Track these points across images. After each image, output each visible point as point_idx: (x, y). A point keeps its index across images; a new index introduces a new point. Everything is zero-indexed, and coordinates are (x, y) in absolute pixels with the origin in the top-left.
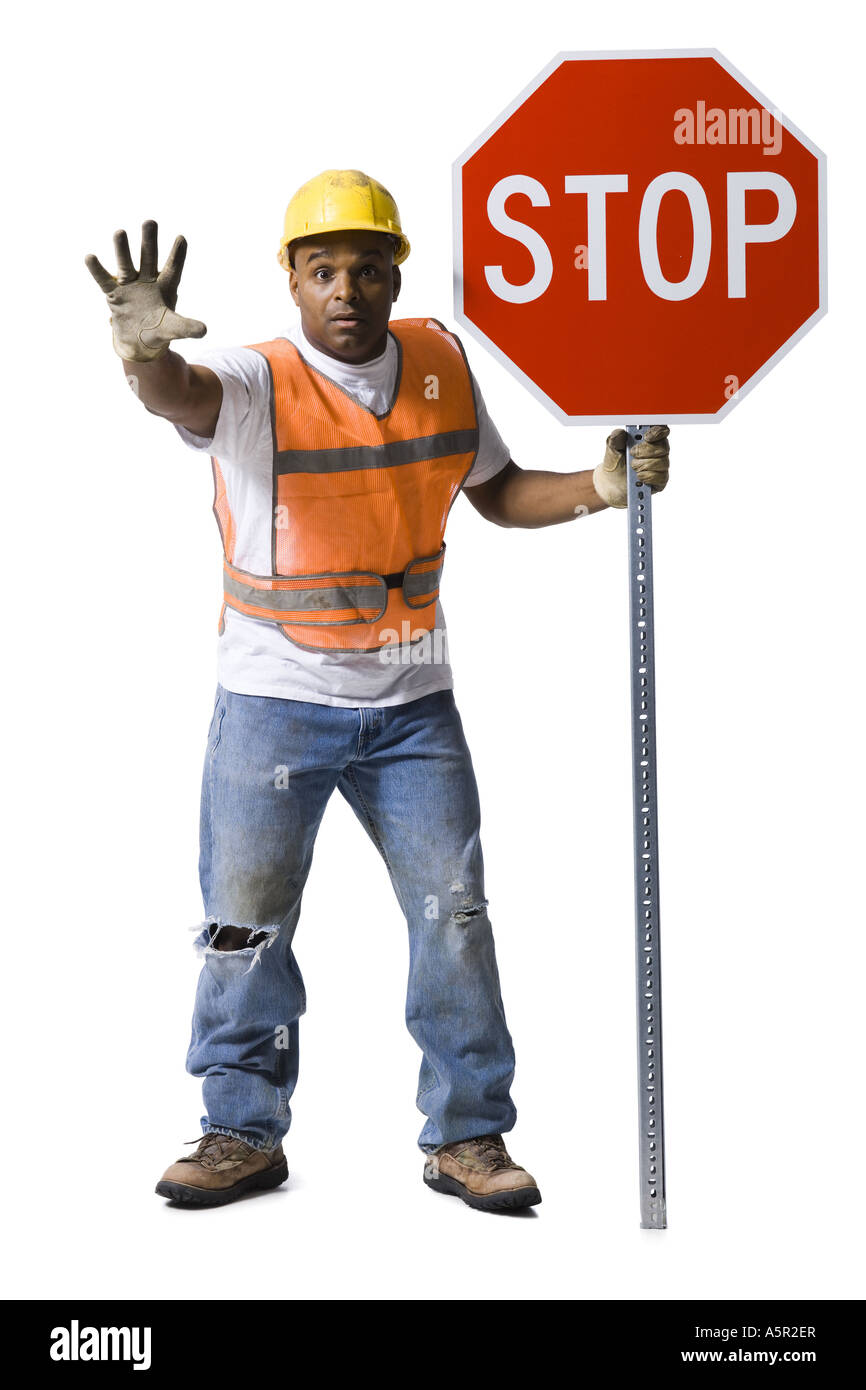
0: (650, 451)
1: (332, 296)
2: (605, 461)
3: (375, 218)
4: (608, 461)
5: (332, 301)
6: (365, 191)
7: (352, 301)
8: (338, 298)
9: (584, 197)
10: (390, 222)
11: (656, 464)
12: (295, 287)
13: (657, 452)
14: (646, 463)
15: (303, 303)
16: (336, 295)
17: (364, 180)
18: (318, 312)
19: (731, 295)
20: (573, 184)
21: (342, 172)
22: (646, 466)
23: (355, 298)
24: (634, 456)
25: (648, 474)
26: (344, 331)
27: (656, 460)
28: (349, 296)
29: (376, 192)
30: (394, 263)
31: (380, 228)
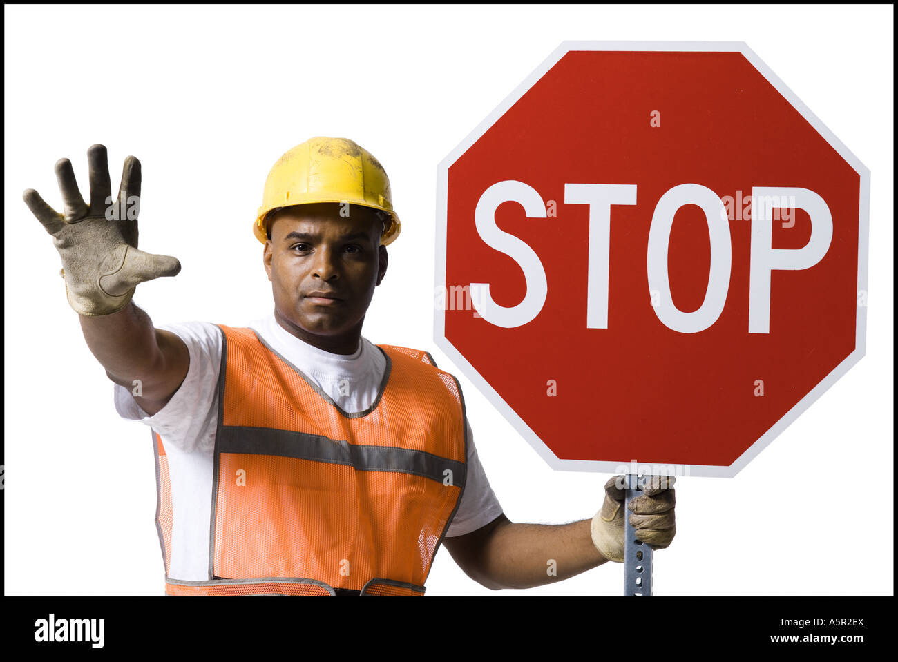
0: (650, 507)
1: (309, 271)
2: (603, 509)
3: (365, 191)
4: (606, 510)
5: (309, 277)
6: (355, 161)
7: (331, 279)
8: (316, 275)
9: (586, 208)
10: (381, 198)
11: (657, 522)
12: (269, 260)
13: (659, 507)
14: (646, 520)
15: (277, 279)
16: (314, 271)
17: (356, 151)
18: (292, 287)
19: (752, 330)
20: (575, 193)
21: (331, 139)
22: (645, 524)
23: (335, 277)
24: (633, 511)
25: (649, 533)
26: (318, 308)
27: (658, 517)
28: (328, 273)
29: (369, 163)
30: (381, 243)
31: (370, 203)
